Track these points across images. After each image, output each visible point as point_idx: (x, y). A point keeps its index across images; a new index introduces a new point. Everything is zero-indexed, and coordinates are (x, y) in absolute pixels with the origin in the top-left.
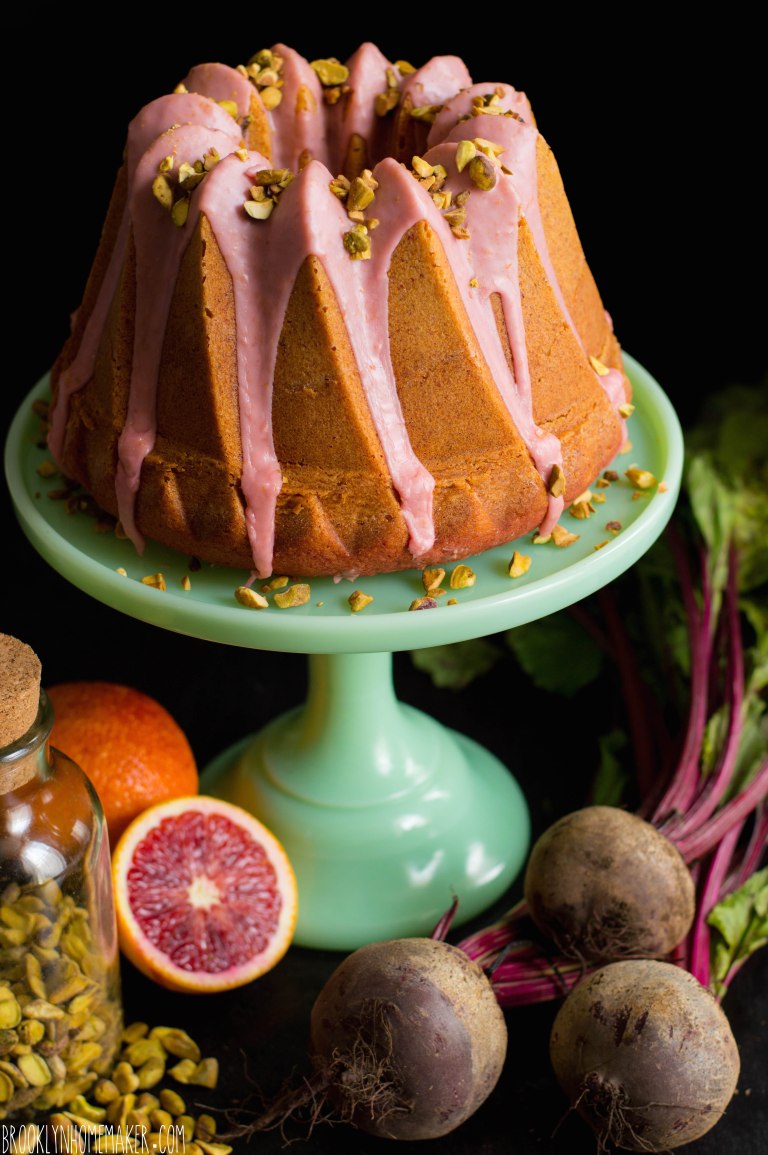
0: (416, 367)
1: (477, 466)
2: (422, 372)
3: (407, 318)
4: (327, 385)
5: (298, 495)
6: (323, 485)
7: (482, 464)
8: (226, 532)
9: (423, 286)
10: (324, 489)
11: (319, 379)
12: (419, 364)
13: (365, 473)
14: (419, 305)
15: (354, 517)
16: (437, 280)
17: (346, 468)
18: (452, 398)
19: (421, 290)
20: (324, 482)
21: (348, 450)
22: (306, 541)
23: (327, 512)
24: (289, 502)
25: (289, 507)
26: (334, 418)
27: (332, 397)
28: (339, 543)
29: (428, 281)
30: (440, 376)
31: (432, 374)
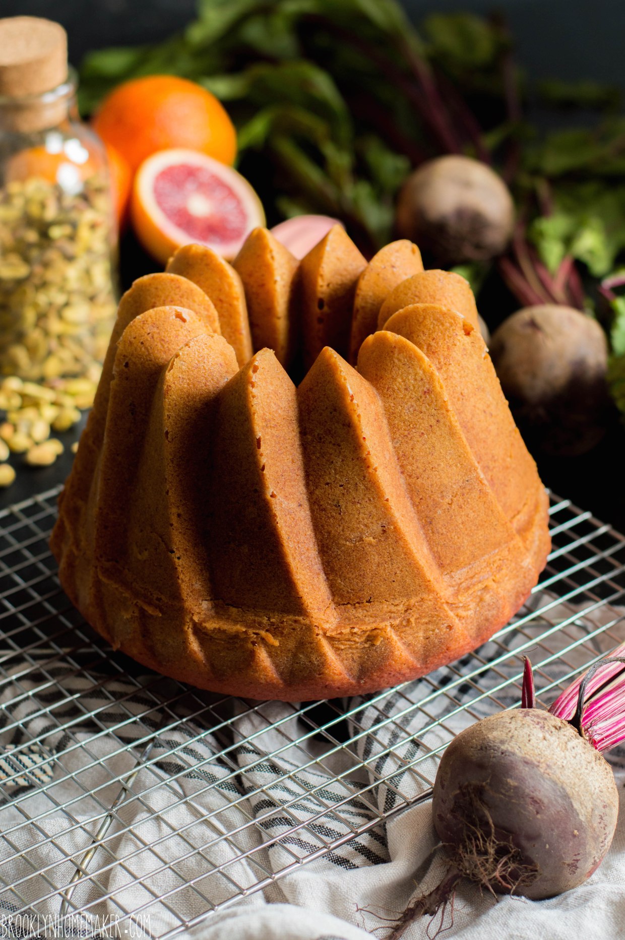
0: (443, 497)
1: (495, 565)
2: (448, 500)
3: (430, 458)
4: (384, 531)
5: (375, 629)
6: (393, 615)
7: (499, 563)
8: (320, 674)
9: (440, 429)
10: (394, 618)
11: (377, 528)
12: (444, 494)
13: (425, 596)
14: (438, 445)
15: (421, 634)
16: (451, 422)
17: (408, 596)
18: (472, 515)
19: (438, 433)
20: (394, 613)
21: (408, 580)
22: (390, 665)
23: (400, 636)
24: (369, 636)
25: (368, 641)
26: (394, 557)
27: (390, 541)
28: (411, 659)
29: (444, 423)
30: (461, 500)
31: (455, 499)
